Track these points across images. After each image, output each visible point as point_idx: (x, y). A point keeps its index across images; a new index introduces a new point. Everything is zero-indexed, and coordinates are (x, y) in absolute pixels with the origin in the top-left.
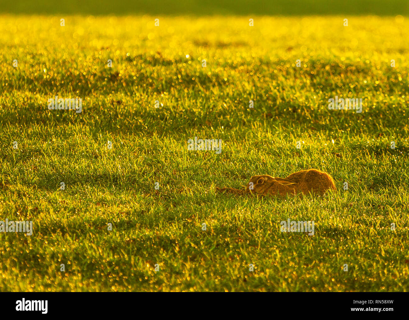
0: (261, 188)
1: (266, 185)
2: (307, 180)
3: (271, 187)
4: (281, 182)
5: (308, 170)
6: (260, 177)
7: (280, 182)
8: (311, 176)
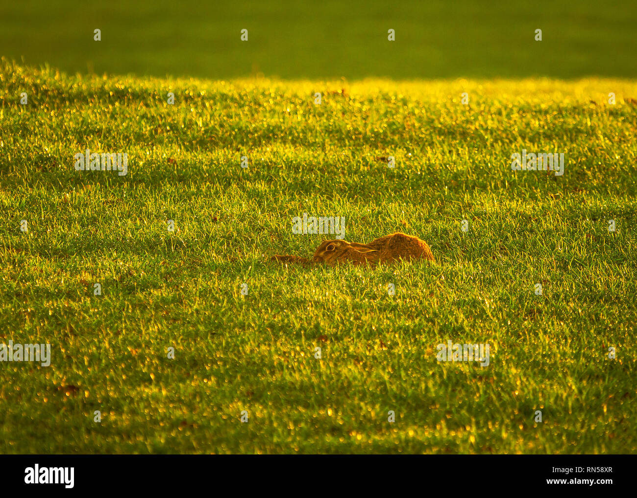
0: (330, 256)
1: (337, 253)
2: (392, 246)
3: (344, 255)
4: (358, 248)
5: (394, 234)
6: (330, 243)
7: (356, 249)
8: (396, 241)
